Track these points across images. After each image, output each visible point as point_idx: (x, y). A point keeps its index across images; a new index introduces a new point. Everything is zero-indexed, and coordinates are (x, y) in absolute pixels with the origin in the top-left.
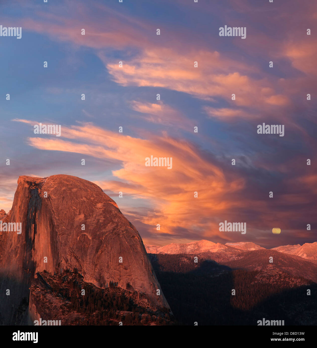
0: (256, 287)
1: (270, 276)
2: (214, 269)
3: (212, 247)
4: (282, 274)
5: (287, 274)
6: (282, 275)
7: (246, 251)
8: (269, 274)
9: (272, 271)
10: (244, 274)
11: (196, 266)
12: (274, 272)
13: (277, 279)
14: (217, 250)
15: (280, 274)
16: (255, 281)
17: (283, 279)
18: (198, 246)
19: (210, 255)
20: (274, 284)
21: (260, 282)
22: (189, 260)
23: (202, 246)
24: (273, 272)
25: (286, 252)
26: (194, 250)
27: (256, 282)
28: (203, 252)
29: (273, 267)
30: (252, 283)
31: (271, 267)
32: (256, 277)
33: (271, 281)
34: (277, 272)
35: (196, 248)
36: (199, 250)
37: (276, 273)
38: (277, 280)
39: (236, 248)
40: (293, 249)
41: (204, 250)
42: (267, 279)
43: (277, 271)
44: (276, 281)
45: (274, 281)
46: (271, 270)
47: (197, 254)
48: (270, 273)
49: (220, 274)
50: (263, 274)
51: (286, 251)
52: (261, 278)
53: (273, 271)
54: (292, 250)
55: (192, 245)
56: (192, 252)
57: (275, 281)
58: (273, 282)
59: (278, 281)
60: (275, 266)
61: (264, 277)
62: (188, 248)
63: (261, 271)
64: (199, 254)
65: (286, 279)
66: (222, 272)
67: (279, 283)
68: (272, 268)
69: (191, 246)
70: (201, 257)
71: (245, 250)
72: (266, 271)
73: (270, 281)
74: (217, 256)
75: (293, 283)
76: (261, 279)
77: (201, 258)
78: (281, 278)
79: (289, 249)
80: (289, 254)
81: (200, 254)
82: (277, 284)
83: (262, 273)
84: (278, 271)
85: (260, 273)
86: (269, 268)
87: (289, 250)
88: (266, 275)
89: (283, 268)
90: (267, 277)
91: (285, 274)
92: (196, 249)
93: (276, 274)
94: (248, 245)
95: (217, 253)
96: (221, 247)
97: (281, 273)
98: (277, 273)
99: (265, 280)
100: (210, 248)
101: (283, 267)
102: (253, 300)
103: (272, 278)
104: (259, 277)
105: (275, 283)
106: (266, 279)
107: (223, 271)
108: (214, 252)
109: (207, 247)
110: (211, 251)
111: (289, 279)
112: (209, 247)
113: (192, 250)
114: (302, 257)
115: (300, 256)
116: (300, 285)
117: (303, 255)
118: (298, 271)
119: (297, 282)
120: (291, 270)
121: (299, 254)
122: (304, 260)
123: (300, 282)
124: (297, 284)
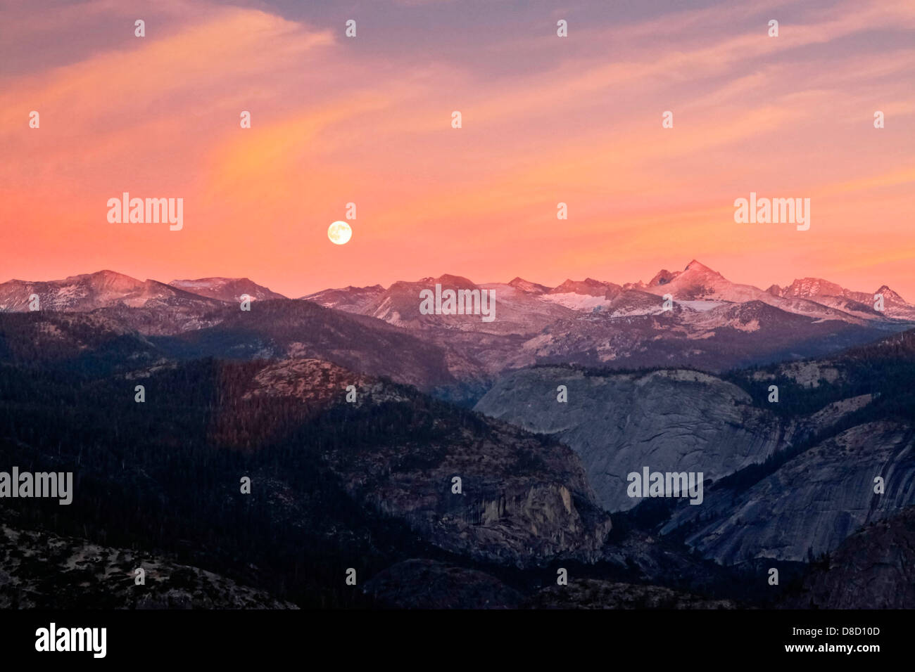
0: (258, 407)
1: (298, 376)
2: (137, 356)
3: (130, 291)
4: (331, 370)
5: (346, 368)
6: (331, 373)
7: (230, 303)
8: (294, 368)
9: (302, 360)
10: (224, 370)
11: (83, 347)
12: (308, 364)
13: (316, 382)
14: (145, 300)
15: (325, 371)
16: (254, 389)
17: (333, 382)
18: (91, 290)
19: (126, 316)
20: (308, 397)
21: (267, 391)
22: (62, 331)
23: (101, 289)
24: (305, 363)
25: (344, 308)
26: (79, 301)
27: (257, 392)
28: (103, 306)
29: (306, 349)
30: (247, 396)
31: (300, 351)
32: (257, 378)
33: (301, 388)
34: (317, 364)
35: (84, 295)
36: (93, 300)
37: (315, 367)
38: (318, 386)
39: (200, 294)
40: (361, 297)
41: (107, 301)
42: (290, 383)
43: (316, 361)
44: (312, 390)
45: (308, 390)
46: (300, 357)
47: (86, 311)
48: (298, 366)
49: (154, 369)
50: (276, 368)
51: (343, 303)
52: (272, 382)
53: (307, 360)
54: (361, 302)
55: (73, 287)
56: (72, 305)
57: (310, 388)
58: (306, 391)
59: (318, 390)
60: (312, 348)
61: (280, 378)
62: (59, 294)
63: (272, 361)
64: (92, 313)
65: (342, 383)
66: (158, 365)
67: (322, 395)
68: (303, 353)
69: (68, 288)
70: (99, 322)
71: (228, 300)
72: (285, 362)
73: (295, 390)
74: (146, 317)
75: (362, 396)
76: (272, 385)
77: (98, 325)
78: (329, 382)
79: (352, 298)
80: (352, 312)
81: (95, 311)
82: (316, 398)
83: (274, 366)
84: (319, 361)
85: (268, 367)
86: (293, 351)
87: (352, 302)
88: (284, 372)
89: (335, 352)
90: (288, 379)
91: (340, 371)
92: (84, 299)
93: (314, 371)
94: (235, 287)
95: (144, 308)
96: (156, 292)
97: (327, 366)
98: (317, 367)
99: (283, 387)
100: (125, 295)
101: (333, 348)
102: (248, 443)
103: (301, 381)
104: (265, 379)
105: (312, 395)
106: (286, 385)
107: (164, 361)
108: (137, 306)
109: (116, 291)
110: (127, 302)
112: (123, 292)
113: (70, 301)
114: (388, 322)
115: (380, 317)
116: (380, 401)
117: (389, 315)
118: (377, 360)
119: (373, 391)
120: (357, 359)
121: (378, 314)
122: (392, 329)
123: (381, 393)
124: (374, 397)
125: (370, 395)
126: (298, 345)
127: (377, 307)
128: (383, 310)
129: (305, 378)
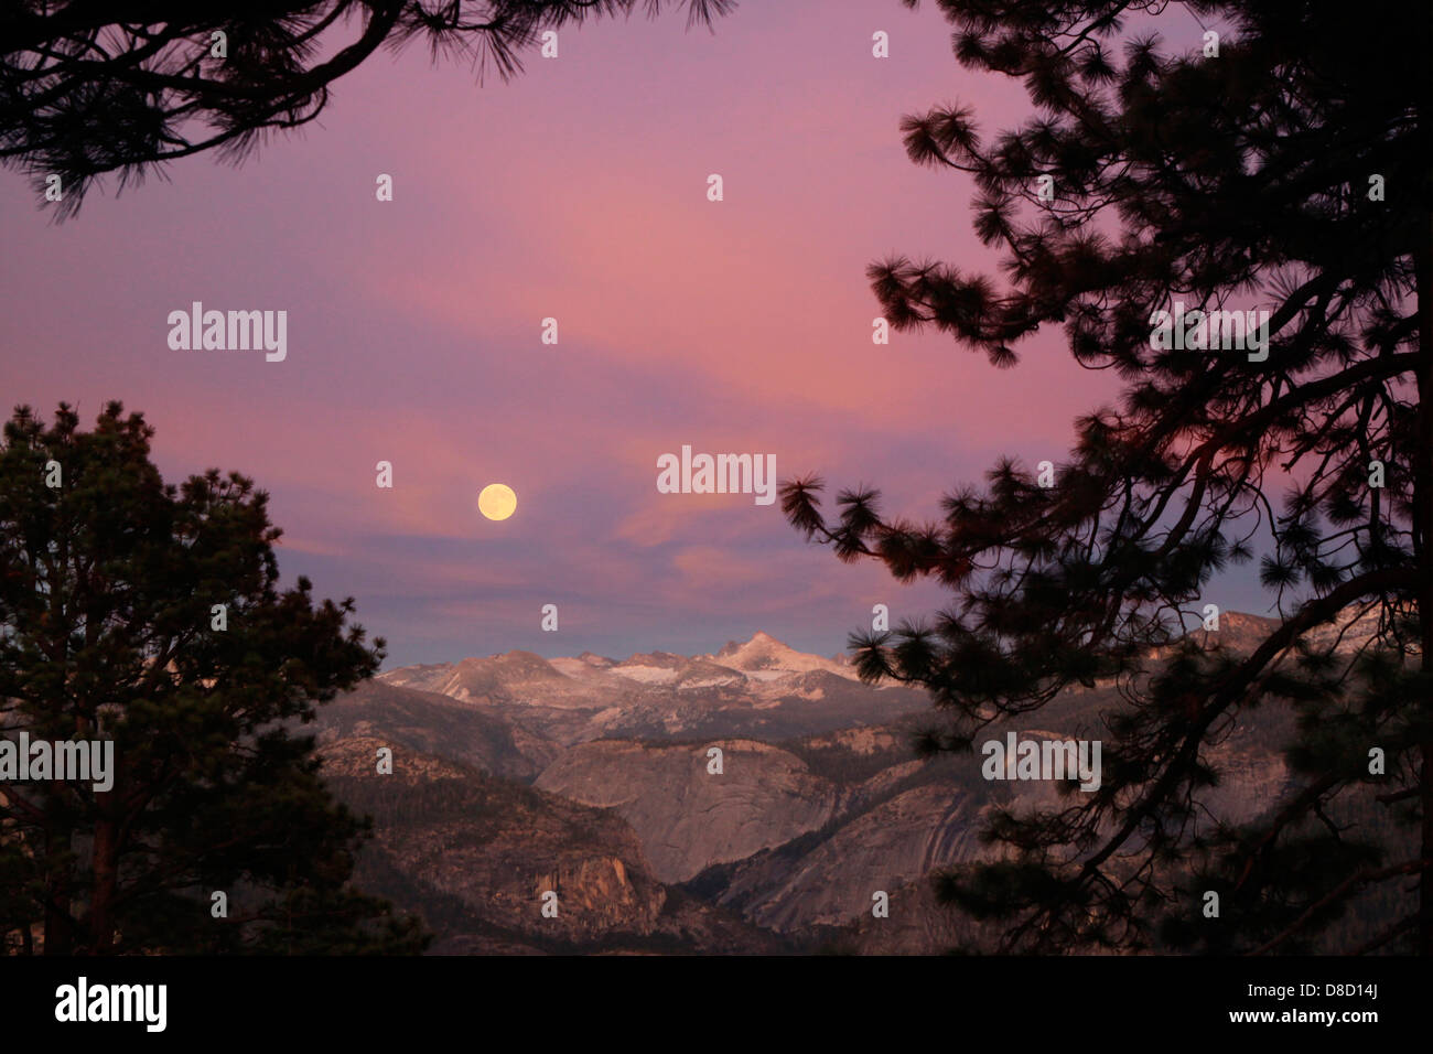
1: (353, 755)
25: (413, 686)
29: (372, 727)
31: (366, 729)
33: (357, 767)
40: (433, 675)
42: (345, 762)
51: (413, 681)
54: (431, 680)
58: (362, 771)
60: (377, 726)
68: (368, 732)
73: (351, 769)
75: (417, 775)
80: (421, 689)
86: (359, 730)
87: (422, 680)
89: (401, 730)
90: (344, 758)
99: (339, 767)
101: (398, 726)
105: (367, 773)
106: (342, 765)
111: (405, 763)
114: (457, 698)
115: (449, 694)
116: (434, 778)
117: (459, 692)
118: (443, 737)
119: (428, 768)
120: (422, 736)
121: (447, 691)
122: (460, 706)
123: (436, 770)
124: (429, 774)
125: (426, 773)
126: (364, 724)
127: (445, 684)
128: (452, 687)
129: (361, 757)
